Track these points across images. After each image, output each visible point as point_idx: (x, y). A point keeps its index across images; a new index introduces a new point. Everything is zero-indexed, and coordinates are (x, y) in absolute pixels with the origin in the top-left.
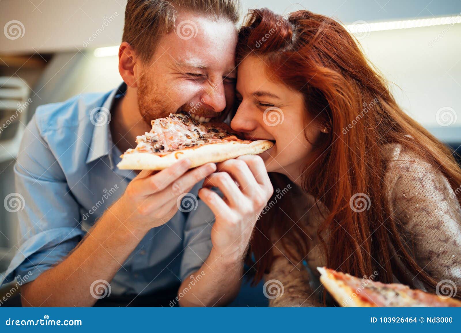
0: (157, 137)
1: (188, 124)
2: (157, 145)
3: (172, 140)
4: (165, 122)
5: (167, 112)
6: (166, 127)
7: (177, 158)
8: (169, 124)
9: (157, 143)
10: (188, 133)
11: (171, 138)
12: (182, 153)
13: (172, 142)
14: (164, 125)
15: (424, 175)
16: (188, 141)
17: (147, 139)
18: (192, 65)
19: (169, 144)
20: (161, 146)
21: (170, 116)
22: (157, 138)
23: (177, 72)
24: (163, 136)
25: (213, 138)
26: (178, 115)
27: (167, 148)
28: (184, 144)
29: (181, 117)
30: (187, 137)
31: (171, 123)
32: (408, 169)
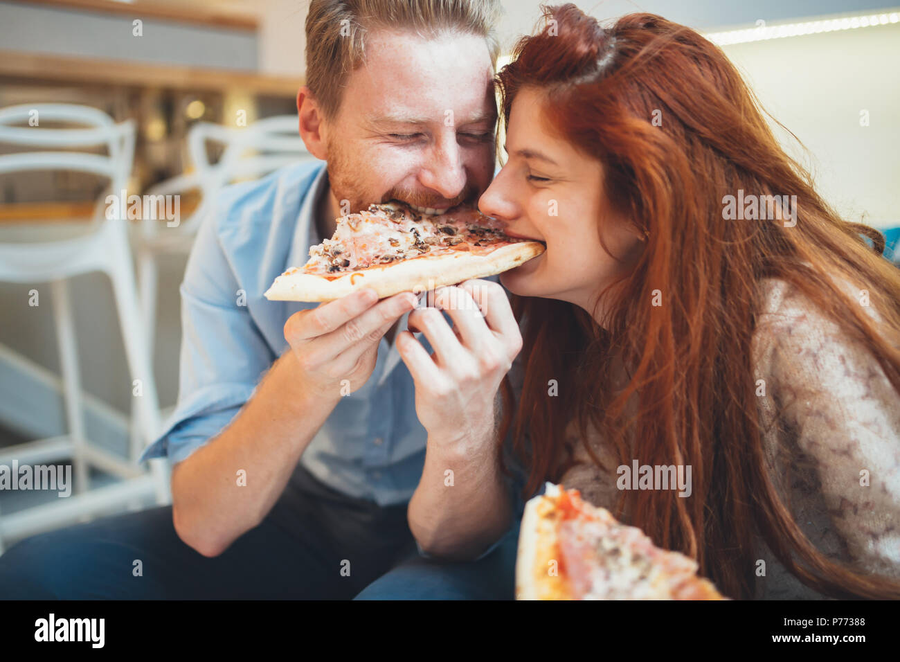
0: (341, 246)
1: (398, 220)
2: (339, 260)
3: (365, 250)
4: (356, 221)
5: (365, 203)
6: (357, 229)
7: (353, 283)
8: (363, 224)
9: (340, 255)
10: (396, 236)
11: (364, 247)
12: (362, 275)
13: (364, 253)
14: (353, 225)
15: (822, 346)
16: (392, 251)
17: (325, 250)
18: (397, 119)
19: (360, 256)
20: (346, 260)
21: (370, 209)
22: (341, 248)
23: (374, 134)
24: (351, 244)
25: (440, 245)
26: (384, 207)
27: (353, 264)
28: (382, 257)
29: (389, 210)
30: (391, 244)
31: (367, 221)
32: (789, 330)
